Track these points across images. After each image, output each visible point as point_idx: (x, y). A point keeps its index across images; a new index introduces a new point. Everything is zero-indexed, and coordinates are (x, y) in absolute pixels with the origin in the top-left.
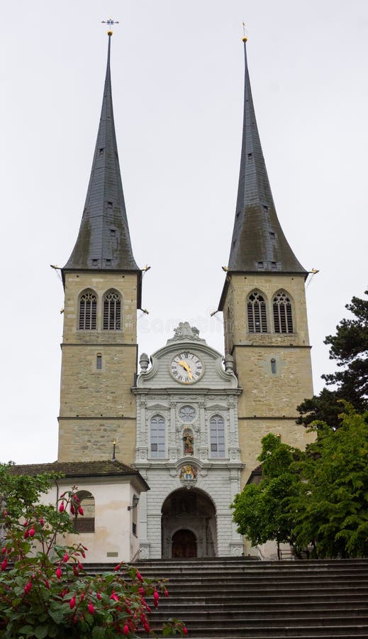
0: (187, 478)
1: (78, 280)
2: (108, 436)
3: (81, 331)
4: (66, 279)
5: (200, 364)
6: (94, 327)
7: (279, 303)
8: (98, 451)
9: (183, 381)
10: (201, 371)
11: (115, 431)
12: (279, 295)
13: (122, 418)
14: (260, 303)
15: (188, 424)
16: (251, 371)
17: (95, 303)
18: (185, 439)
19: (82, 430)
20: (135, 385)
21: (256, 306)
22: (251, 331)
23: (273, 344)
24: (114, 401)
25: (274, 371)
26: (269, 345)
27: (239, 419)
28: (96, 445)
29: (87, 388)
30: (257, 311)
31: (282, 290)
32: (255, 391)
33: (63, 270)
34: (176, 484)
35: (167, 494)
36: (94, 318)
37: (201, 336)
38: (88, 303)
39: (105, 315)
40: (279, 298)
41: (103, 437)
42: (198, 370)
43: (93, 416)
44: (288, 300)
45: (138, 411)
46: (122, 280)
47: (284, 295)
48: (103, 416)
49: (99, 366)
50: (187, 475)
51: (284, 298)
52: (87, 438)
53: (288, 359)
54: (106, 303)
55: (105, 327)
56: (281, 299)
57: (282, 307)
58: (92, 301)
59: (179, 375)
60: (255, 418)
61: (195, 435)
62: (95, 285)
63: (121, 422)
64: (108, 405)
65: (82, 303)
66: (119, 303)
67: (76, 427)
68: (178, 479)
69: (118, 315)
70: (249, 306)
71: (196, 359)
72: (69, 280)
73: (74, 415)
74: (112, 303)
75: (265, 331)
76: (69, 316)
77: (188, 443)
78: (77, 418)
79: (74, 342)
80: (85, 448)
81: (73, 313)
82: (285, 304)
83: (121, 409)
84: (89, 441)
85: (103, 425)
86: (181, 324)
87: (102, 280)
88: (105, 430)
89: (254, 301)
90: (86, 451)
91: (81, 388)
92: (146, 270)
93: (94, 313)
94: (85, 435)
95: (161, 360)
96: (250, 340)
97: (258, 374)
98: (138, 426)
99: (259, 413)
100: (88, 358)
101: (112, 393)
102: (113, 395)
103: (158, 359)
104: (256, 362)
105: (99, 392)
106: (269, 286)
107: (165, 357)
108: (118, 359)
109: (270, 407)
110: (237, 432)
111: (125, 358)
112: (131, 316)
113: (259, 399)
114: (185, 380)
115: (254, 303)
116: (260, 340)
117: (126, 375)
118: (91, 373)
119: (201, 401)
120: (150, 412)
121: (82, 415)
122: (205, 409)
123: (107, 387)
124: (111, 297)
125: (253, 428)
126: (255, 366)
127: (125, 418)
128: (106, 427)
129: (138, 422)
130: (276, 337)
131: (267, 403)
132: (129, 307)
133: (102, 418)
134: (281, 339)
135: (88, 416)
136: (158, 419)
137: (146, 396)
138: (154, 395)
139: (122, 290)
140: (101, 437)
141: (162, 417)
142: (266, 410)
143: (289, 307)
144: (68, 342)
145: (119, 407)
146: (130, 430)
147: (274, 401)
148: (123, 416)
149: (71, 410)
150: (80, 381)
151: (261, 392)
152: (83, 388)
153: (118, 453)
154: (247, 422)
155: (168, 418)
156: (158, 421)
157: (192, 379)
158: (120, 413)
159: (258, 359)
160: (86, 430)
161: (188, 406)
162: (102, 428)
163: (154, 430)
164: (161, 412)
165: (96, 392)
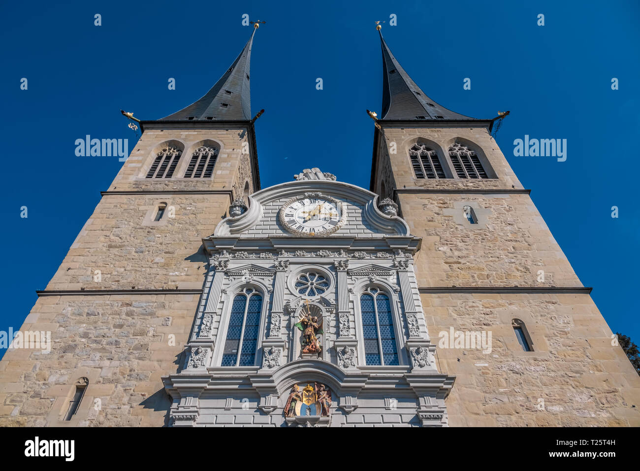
1: (161, 133)
2: (134, 325)
6: (169, 177)
8: (98, 355)
9: (305, 231)
10: (336, 219)
11: (152, 314)
12: (455, 145)
13: (176, 291)
14: (428, 153)
15: (312, 300)
17: (178, 158)
18: (303, 325)
19: (80, 314)
21: (424, 157)
22: (420, 176)
25: (473, 222)
26: (454, 190)
27: (421, 290)
29: (121, 247)
30: (426, 161)
31: (460, 139)
32: (445, 248)
33: (141, 124)
36: (173, 170)
38: (169, 157)
39: (191, 167)
40: (456, 148)
41: (121, 326)
42: (333, 219)
43: (114, 287)
44: (471, 149)
45: (209, 279)
47: (463, 144)
48: (136, 289)
49: (159, 217)
51: (465, 148)
52: (82, 328)
53: (494, 207)
54: (194, 158)
55: (188, 175)
56: (461, 149)
57: (464, 156)
58: (175, 154)
59: (298, 225)
60: (454, 290)
61: (327, 319)
64: (154, 271)
65: (159, 157)
66: (214, 156)
67: (70, 309)
69: (211, 166)
70: (414, 158)
71: (329, 205)
72: (150, 133)
73: (77, 287)
74: (204, 157)
75: (443, 176)
76: (132, 165)
77: (310, 333)
78: (82, 291)
79: (127, 190)
80: (70, 348)
81: (138, 161)
82: (468, 153)
83: (177, 276)
84: (86, 335)
85: (129, 305)
87: (196, 133)
88: (130, 314)
89: (419, 151)
90: (69, 355)
91: (110, 246)
93: (174, 166)
94: (81, 322)
95: (267, 207)
96: (421, 186)
97: (445, 225)
98: (203, 302)
99: (460, 281)
100: (141, 208)
101: (166, 253)
102: (167, 255)
103: (261, 203)
104: (437, 209)
105: (142, 252)
106: (438, 135)
107: (274, 204)
108: (194, 209)
109: (483, 273)
110: (421, 312)
111: (206, 208)
112: (230, 163)
113: (455, 260)
114: (309, 232)
115: (419, 153)
116: (437, 185)
117: (202, 228)
118: (138, 227)
119: (339, 259)
120: (233, 280)
121: (91, 288)
122: (348, 273)
123: (159, 246)
124: (204, 150)
125: (456, 308)
126: (436, 215)
127: (180, 291)
128: (135, 309)
129: (205, 296)
130: (462, 182)
131: (473, 265)
132: (228, 156)
133: (134, 291)
134: (471, 184)
135: (103, 289)
136: (249, 294)
137: (229, 254)
138: (246, 253)
139: (222, 141)
140: (115, 326)
141: (258, 289)
142: (473, 277)
143: (475, 158)
144: (116, 190)
145: (174, 274)
146: (185, 312)
147: (488, 263)
148: (177, 288)
149: (74, 279)
150: (112, 237)
151: (456, 250)
152: (116, 247)
153: (140, 359)
154: (439, 297)
155: (269, 289)
156: (249, 297)
157: (321, 230)
158: (173, 283)
159: (440, 207)
160: (88, 314)
161: (313, 272)
162: (125, 309)
163: (237, 312)
164: (256, 280)
165: (136, 252)
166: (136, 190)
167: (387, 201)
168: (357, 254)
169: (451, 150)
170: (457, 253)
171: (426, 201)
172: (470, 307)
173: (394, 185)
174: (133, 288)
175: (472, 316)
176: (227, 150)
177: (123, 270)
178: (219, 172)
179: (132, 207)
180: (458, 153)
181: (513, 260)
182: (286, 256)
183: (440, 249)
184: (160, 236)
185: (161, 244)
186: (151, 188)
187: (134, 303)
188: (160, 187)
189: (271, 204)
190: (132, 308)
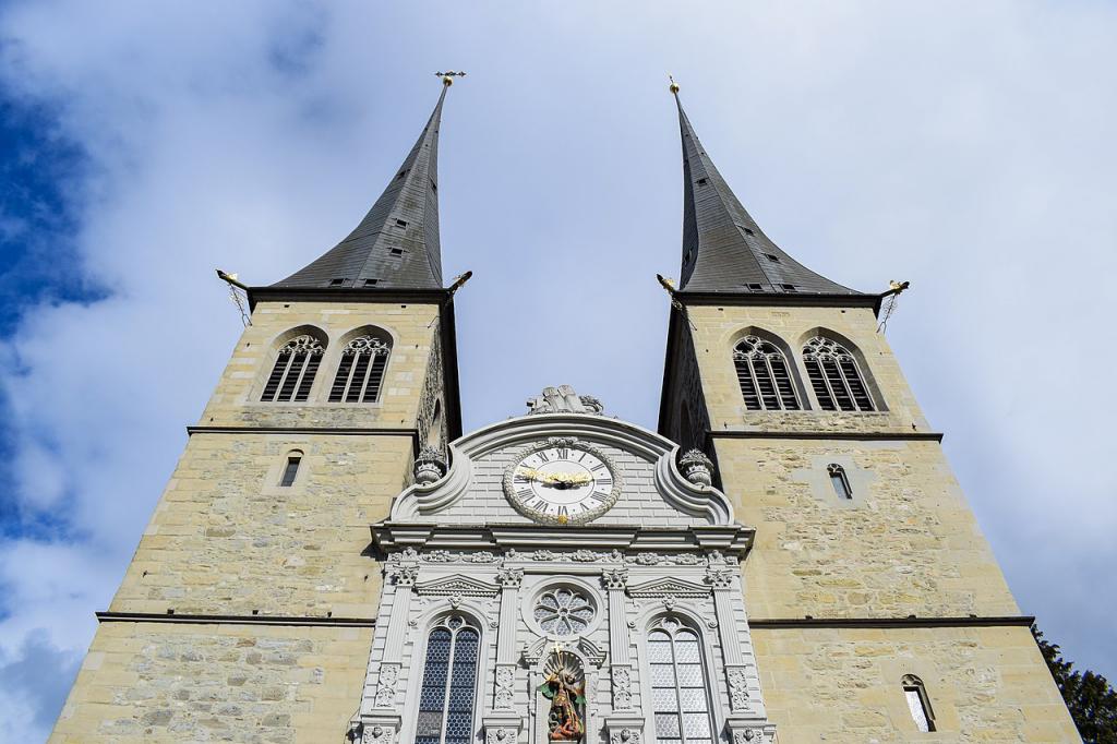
1: (285, 311)
2: (261, 680)
3: (262, 402)
4: (257, 308)
5: (603, 473)
6: (300, 399)
8: (208, 731)
9: (551, 511)
11: (290, 661)
12: (814, 342)
13: (329, 621)
15: (564, 642)
16: (769, 492)
17: (317, 359)
18: (552, 689)
19: (171, 658)
21: (759, 364)
22: (754, 407)
25: (844, 494)
26: (813, 432)
27: (752, 624)
28: (206, 709)
29: (228, 534)
30: (762, 372)
31: (822, 330)
32: (793, 546)
33: (252, 291)
36: (309, 382)
38: (300, 358)
39: (341, 377)
40: (816, 347)
41: (240, 682)
42: (598, 489)
43: (223, 612)
45: (385, 600)
46: (401, 311)
48: (260, 614)
49: (288, 480)
52: (177, 683)
54: (347, 358)
55: (335, 395)
56: (823, 350)
57: (830, 366)
58: (310, 353)
59: (537, 500)
60: (809, 623)
62: (326, 319)
63: (318, 631)
64: (287, 582)
65: (283, 354)
66: (381, 358)
67: (153, 647)
69: (377, 377)
70: (741, 365)
71: (591, 461)
72: (265, 311)
73: (159, 607)
74: (364, 359)
75: (793, 406)
77: (563, 704)
78: (170, 617)
79: (232, 423)
82: (837, 359)
83: (328, 593)
84: (183, 695)
85: (251, 643)
86: (548, 390)
87: (348, 312)
88: (253, 660)
89: (751, 353)
90: (161, 730)
91: (211, 533)
94: (173, 672)
95: (482, 464)
96: (754, 424)
97: (795, 500)
98: (377, 643)
99: (820, 606)
100: (259, 460)
101: (307, 548)
102: (310, 553)
103: (471, 457)
104: (782, 471)
105: (265, 545)
106: (786, 323)
107: (494, 457)
108: (351, 463)
109: (858, 591)
110: (752, 665)
111: (373, 462)
112: (410, 374)
113: (812, 567)
114: (556, 514)
115: (750, 355)
116: (783, 423)
117: (367, 501)
118: (256, 497)
119: (611, 568)
120: (426, 601)
121: (185, 610)
122: (627, 593)
123: (294, 533)
124: (365, 344)
125: (810, 657)
126: (780, 481)
127: (335, 620)
128: (261, 652)
130: (826, 417)
131: (841, 578)
132: (408, 359)
133: (256, 619)
134: (842, 421)
135: (205, 613)
136: (454, 628)
137: (419, 554)
138: (447, 553)
139: (395, 328)
140: (231, 682)
141: (471, 619)
142: (842, 599)
143: (848, 366)
144: (214, 424)
145: (323, 588)
146: (347, 660)
147: (866, 573)
148: (330, 614)
149: (154, 593)
150: (213, 516)
151: (814, 548)
152: (219, 534)
154: (783, 637)
155: (490, 622)
156: (454, 633)
157: (579, 510)
158: (323, 606)
159: (786, 466)
160: (185, 658)
161: (565, 589)
162: (245, 651)
163: (435, 663)
164: (466, 604)
165: (255, 545)
166: (246, 424)
167: (694, 455)
168: (641, 557)
169: (807, 351)
170: (816, 555)
171: (762, 455)
172: (834, 655)
173: (707, 423)
174: (255, 612)
175: (838, 672)
176: (406, 348)
177: (235, 578)
178: (392, 392)
179: (242, 458)
180: (819, 358)
181: (909, 568)
182: (518, 560)
183: (785, 546)
184: (293, 515)
185: (297, 530)
186: (273, 421)
187: (259, 641)
188: (289, 421)
189: (488, 457)
190: (256, 650)
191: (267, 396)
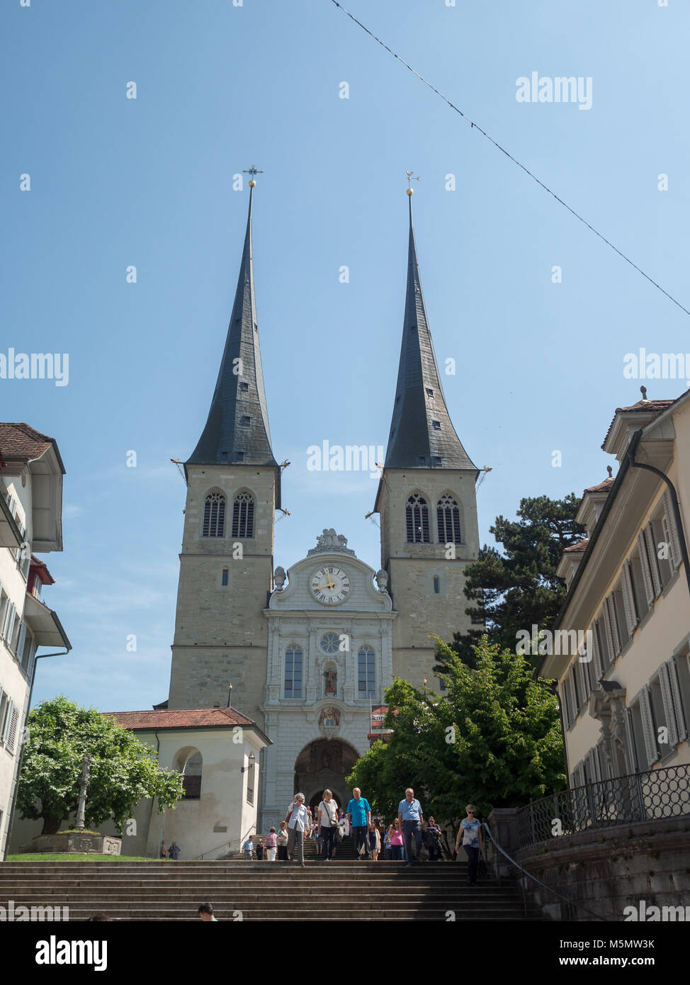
0: (328, 724)
1: (204, 476)
2: (233, 670)
3: (205, 539)
4: (189, 476)
5: (346, 581)
6: (221, 534)
7: (444, 507)
8: (219, 689)
9: (326, 601)
10: (347, 589)
11: (241, 663)
12: (444, 497)
13: (251, 646)
14: (421, 507)
15: (330, 656)
16: (409, 589)
17: (223, 505)
18: (327, 674)
19: (201, 662)
20: (267, 606)
21: (417, 510)
22: (410, 540)
23: (436, 557)
24: (241, 626)
25: (437, 590)
26: (431, 557)
27: (393, 649)
28: (217, 681)
29: (208, 609)
30: (417, 516)
31: (449, 491)
32: (413, 615)
33: (185, 465)
34: (314, 733)
35: (303, 746)
36: (222, 522)
37: (349, 546)
38: (215, 504)
39: (235, 519)
40: (444, 500)
41: (226, 671)
42: (344, 589)
43: (214, 643)
44: (455, 503)
45: (270, 639)
46: (255, 477)
47: (450, 497)
49: (225, 582)
50: (328, 721)
51: (450, 500)
52: (206, 672)
53: (455, 576)
54: (236, 505)
55: (234, 534)
56: (447, 502)
57: (448, 511)
58: (219, 502)
59: (321, 594)
60: (413, 648)
61: (339, 671)
62: (223, 482)
63: (248, 651)
64: (234, 631)
65: (208, 504)
66: (251, 505)
67: (194, 658)
68: (316, 726)
69: (251, 518)
70: (409, 510)
71: (342, 574)
72: (194, 476)
73: (191, 642)
74: (244, 505)
75: (427, 540)
76: (192, 520)
77: (330, 679)
78: (196, 646)
79: (196, 551)
80: (203, 684)
81: (195, 516)
82: (452, 507)
83: (250, 635)
84: (209, 676)
85: (227, 656)
86: (325, 531)
87: (232, 477)
88: (229, 662)
89: (415, 504)
90: (204, 689)
91: (202, 608)
92: (285, 466)
93: (222, 516)
94: (204, 668)
95: (300, 576)
96: (409, 552)
98: (269, 657)
99: (418, 641)
100: (212, 572)
101: (239, 615)
102: (239, 617)
103: (296, 574)
104: (415, 578)
105: (223, 614)
107: (304, 572)
111: (256, 573)
112: (266, 519)
113: (418, 625)
114: (328, 601)
115: (414, 506)
116: (421, 551)
118: (214, 591)
120: (284, 640)
121: (201, 643)
122: (352, 637)
123: (233, 609)
124: (242, 497)
126: (414, 583)
127: (254, 646)
128: (231, 659)
129: (269, 653)
130: (440, 548)
132: (264, 511)
133: (226, 646)
135: (208, 644)
136: (294, 650)
137: (280, 620)
138: (290, 619)
139: (255, 489)
140: (223, 671)
141: (299, 647)
142: (426, 638)
143: (456, 513)
144: (189, 552)
145: (247, 634)
148: (251, 644)
150: (199, 600)
151: (421, 616)
152: (205, 609)
153: (243, 691)
154: (403, 654)
155: (306, 648)
156: (294, 652)
157: (336, 600)
158: (249, 641)
159: (418, 575)
160: (206, 662)
161: (331, 635)
162: (225, 659)
163: (288, 662)
164: (298, 641)
165: (219, 614)
166: (202, 552)
167: (381, 573)
168: (358, 622)
169: (440, 503)
171: (410, 570)
174: (226, 644)
176: (262, 503)
177: (215, 629)
178: (260, 532)
179: (205, 570)
182: (315, 623)
183: (410, 616)
184: (231, 600)
185: (234, 607)
186: (211, 549)
187: (230, 656)
188: (218, 549)
189: (302, 572)
190: (229, 658)
191: (205, 534)
